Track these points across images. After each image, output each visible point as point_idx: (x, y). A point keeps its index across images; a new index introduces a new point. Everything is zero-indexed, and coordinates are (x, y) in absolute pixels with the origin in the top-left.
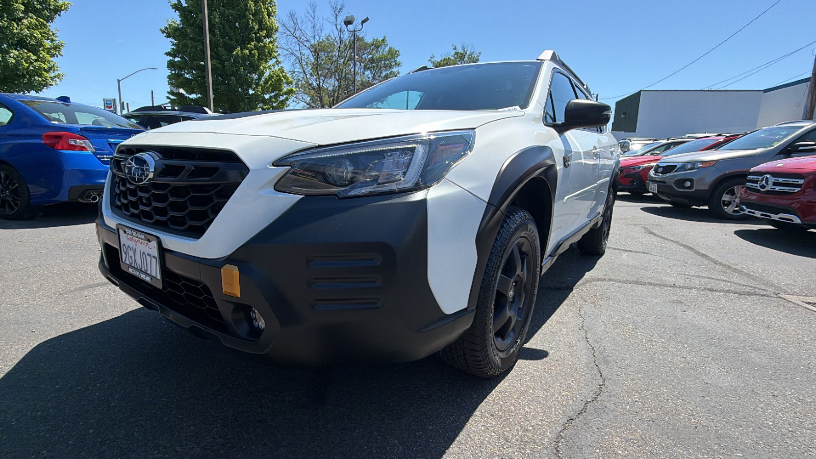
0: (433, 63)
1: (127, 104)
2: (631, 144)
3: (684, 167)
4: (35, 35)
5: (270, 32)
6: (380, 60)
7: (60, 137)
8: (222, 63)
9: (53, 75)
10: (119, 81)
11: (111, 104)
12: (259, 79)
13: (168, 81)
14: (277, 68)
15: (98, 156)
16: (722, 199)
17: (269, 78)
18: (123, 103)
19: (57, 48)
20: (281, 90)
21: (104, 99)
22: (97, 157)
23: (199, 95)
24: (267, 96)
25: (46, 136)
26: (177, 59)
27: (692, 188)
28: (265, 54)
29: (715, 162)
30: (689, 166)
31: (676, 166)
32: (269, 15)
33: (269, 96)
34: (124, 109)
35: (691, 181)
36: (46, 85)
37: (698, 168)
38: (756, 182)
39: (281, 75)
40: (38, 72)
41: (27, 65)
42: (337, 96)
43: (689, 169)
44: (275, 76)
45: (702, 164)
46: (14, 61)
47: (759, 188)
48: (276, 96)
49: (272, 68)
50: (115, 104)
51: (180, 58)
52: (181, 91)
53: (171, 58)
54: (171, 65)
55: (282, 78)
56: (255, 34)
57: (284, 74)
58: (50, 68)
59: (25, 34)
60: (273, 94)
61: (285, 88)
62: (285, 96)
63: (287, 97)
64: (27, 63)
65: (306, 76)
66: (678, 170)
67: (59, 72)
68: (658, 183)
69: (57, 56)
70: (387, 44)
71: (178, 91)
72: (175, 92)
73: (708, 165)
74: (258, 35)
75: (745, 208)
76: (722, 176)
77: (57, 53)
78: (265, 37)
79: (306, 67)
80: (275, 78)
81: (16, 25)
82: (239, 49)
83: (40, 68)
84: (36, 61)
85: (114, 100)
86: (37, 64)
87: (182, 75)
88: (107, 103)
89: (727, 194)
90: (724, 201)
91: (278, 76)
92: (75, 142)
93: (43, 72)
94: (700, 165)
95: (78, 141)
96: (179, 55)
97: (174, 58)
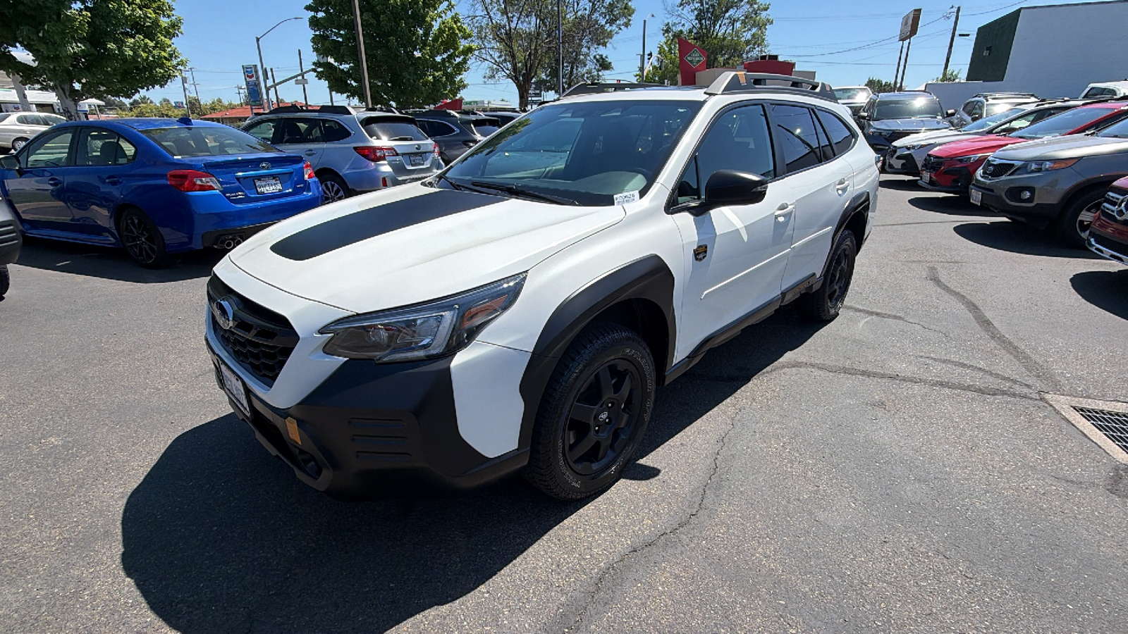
1: (272, 70)
2: (987, 105)
3: (1025, 166)
4: (149, 15)
7: (184, 177)
8: (376, 16)
9: (175, 62)
10: (258, 40)
11: (251, 71)
12: (426, 34)
13: (313, 46)
14: (450, 14)
15: (228, 195)
16: (1080, 218)
17: (439, 32)
18: (266, 69)
19: (174, 25)
20: (457, 49)
21: (243, 66)
22: (225, 196)
23: (351, 65)
24: (438, 59)
25: (171, 176)
26: (321, 15)
27: (1032, 202)
29: (1076, 160)
30: (1034, 166)
31: (1013, 165)
33: (441, 57)
34: (268, 78)
35: (1032, 190)
36: (169, 77)
37: (1047, 170)
38: (1114, 204)
39: (455, 26)
40: (159, 63)
41: (146, 55)
42: (535, 49)
43: (1033, 172)
44: (447, 29)
45: (1055, 163)
46: (131, 53)
47: (1115, 214)
48: (451, 57)
49: (443, 15)
50: (256, 72)
51: (324, 11)
52: (331, 60)
53: (312, 13)
54: (314, 23)
55: (457, 32)
57: (459, 24)
58: (171, 56)
59: (137, 15)
60: (445, 56)
61: (463, 44)
62: (462, 57)
63: (465, 58)
64: (146, 52)
65: (491, 21)
66: (1018, 172)
67: (181, 58)
68: (983, 191)
69: (177, 36)
71: (325, 61)
72: (322, 62)
73: (1063, 165)
75: (1093, 243)
76: (1084, 182)
77: (177, 32)
79: (490, 7)
80: (447, 33)
81: (126, 6)
83: (160, 57)
84: (154, 48)
85: (255, 66)
86: (155, 52)
87: (328, 36)
88: (247, 71)
89: (1089, 210)
90: (1082, 222)
91: (451, 28)
92: (201, 181)
93: (165, 61)
94: (1048, 165)
95: (204, 179)
96: (322, 8)
97: (317, 12)
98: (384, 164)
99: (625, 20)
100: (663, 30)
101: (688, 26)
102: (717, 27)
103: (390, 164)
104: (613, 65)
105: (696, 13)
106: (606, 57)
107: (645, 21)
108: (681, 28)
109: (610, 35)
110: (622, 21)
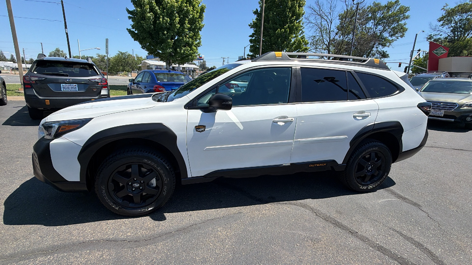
0: (446, 11)
5: (298, 16)
6: (390, 16)
8: (271, 38)
10: (245, 48)
14: (300, 36)
17: (294, 43)
28: (293, 30)
32: (299, 6)
53: (251, 38)
54: (251, 41)
56: (290, 19)
57: (303, 40)
70: (400, 4)
74: (291, 19)
78: (295, 20)
80: (297, 43)
82: (279, 29)
91: (300, 41)
97: (253, 37)
98: (233, 90)
99: (401, 34)
100: (427, 38)
101: (444, 36)
102: (466, 35)
103: (234, 90)
104: (389, 55)
105: (452, 28)
106: (386, 52)
107: (417, 34)
108: (440, 37)
109: (390, 42)
110: (399, 34)
